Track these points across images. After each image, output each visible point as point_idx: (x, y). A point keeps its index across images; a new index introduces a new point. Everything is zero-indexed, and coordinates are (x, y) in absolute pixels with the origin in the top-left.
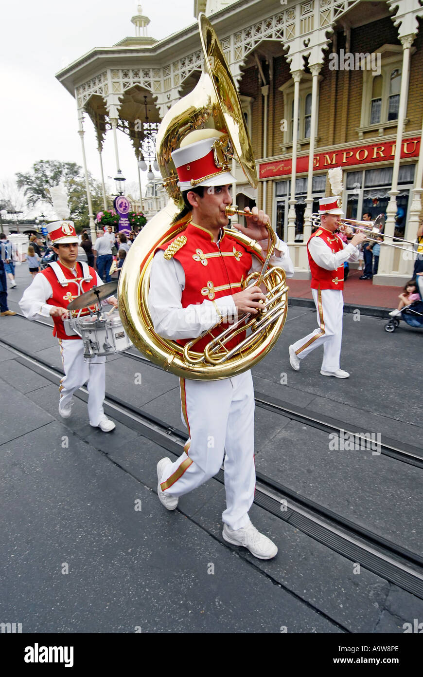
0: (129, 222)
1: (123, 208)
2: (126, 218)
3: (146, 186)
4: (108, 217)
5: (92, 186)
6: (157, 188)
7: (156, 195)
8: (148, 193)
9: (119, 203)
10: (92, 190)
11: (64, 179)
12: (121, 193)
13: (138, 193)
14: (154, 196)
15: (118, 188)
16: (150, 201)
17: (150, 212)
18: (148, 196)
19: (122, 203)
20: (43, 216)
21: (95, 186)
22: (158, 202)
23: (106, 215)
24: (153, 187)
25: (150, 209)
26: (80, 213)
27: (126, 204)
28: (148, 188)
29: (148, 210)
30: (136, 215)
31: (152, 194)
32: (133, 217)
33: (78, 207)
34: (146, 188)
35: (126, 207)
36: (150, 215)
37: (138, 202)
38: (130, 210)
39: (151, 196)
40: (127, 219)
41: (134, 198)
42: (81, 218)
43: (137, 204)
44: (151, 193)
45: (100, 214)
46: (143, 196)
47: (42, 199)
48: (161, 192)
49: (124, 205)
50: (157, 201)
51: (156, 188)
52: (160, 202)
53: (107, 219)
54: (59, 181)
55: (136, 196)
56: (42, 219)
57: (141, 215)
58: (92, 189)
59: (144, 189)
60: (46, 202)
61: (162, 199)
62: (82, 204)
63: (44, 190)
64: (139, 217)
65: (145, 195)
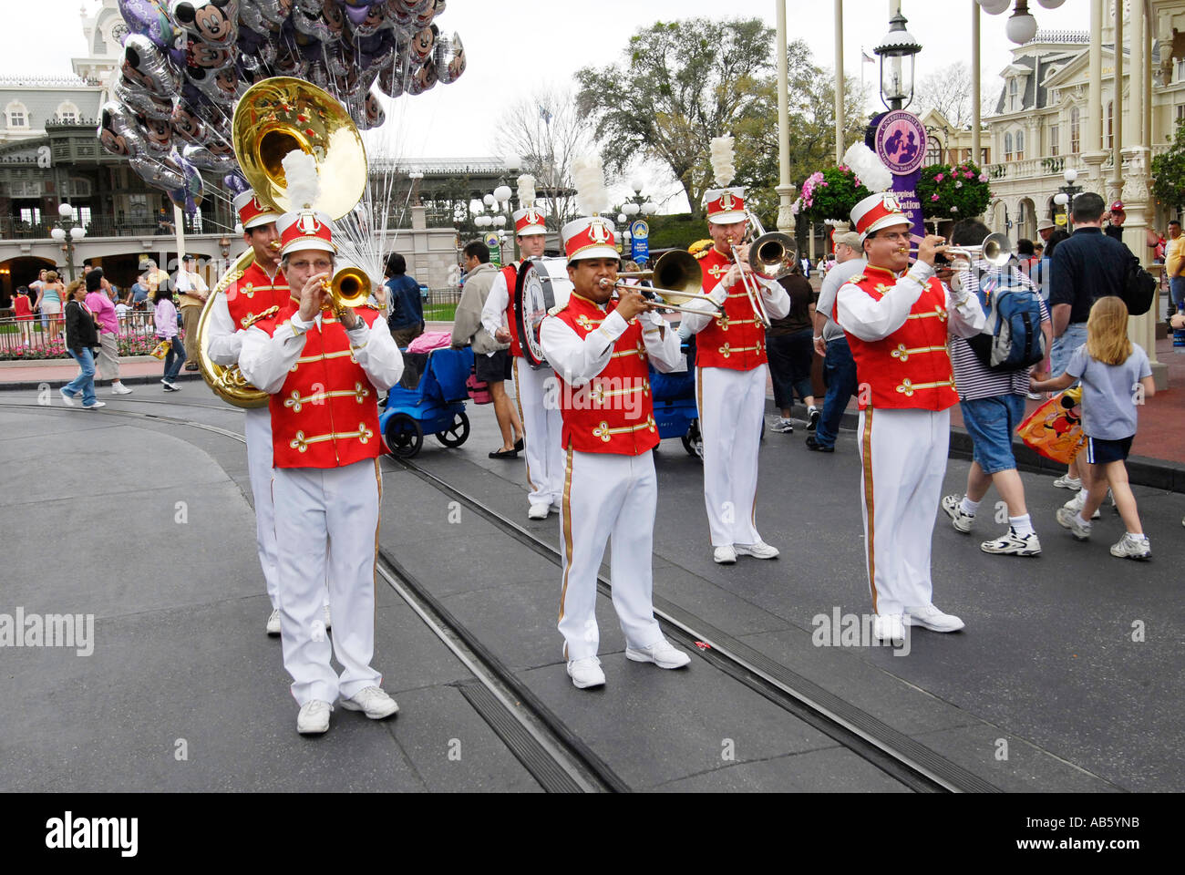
0: (917, 205)
1: (900, 152)
2: (910, 190)
3: (1002, 75)
4: (839, 188)
5: (807, 92)
6: (1047, 77)
7: (1040, 105)
8: (1007, 101)
9: (886, 138)
10: (802, 107)
11: (719, 77)
12: (897, 101)
13: (968, 103)
14: (1033, 107)
15: (889, 85)
16: (1013, 129)
17: (1010, 171)
18: (1006, 111)
19: (898, 134)
20: (639, 200)
21: (814, 90)
22: (1048, 132)
23: (833, 183)
24: (1030, 77)
25: (1014, 157)
26: (756, 184)
27: (911, 137)
28: (1012, 80)
29: (1002, 161)
30: (948, 179)
31: (1025, 102)
32: (936, 185)
33: (753, 165)
34: (1002, 82)
35: (911, 148)
36: (1009, 177)
37: (966, 136)
38: (927, 162)
39: (1019, 106)
40: (912, 194)
41: (953, 122)
42: (757, 203)
43: (964, 143)
44: (1020, 96)
45: (814, 181)
46: (988, 111)
47: (643, 147)
48: (1062, 91)
49: (906, 141)
50: (1041, 128)
51: (1041, 79)
52: (1054, 129)
53: (834, 195)
54: (702, 86)
55: (959, 113)
56: (634, 208)
57: (970, 175)
58: (807, 101)
59: (993, 85)
60: (655, 154)
61: (1064, 116)
62: (766, 156)
63: (654, 118)
64: (959, 184)
65: (994, 107)
